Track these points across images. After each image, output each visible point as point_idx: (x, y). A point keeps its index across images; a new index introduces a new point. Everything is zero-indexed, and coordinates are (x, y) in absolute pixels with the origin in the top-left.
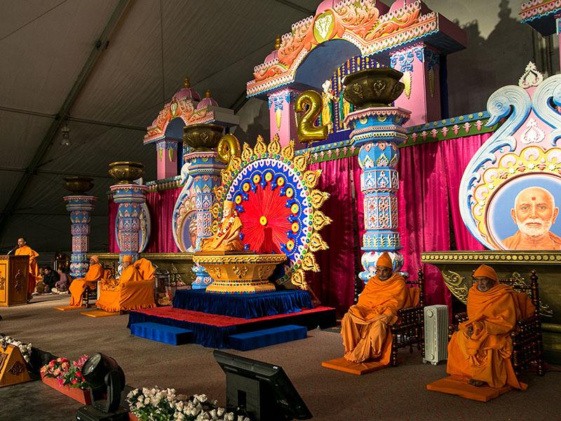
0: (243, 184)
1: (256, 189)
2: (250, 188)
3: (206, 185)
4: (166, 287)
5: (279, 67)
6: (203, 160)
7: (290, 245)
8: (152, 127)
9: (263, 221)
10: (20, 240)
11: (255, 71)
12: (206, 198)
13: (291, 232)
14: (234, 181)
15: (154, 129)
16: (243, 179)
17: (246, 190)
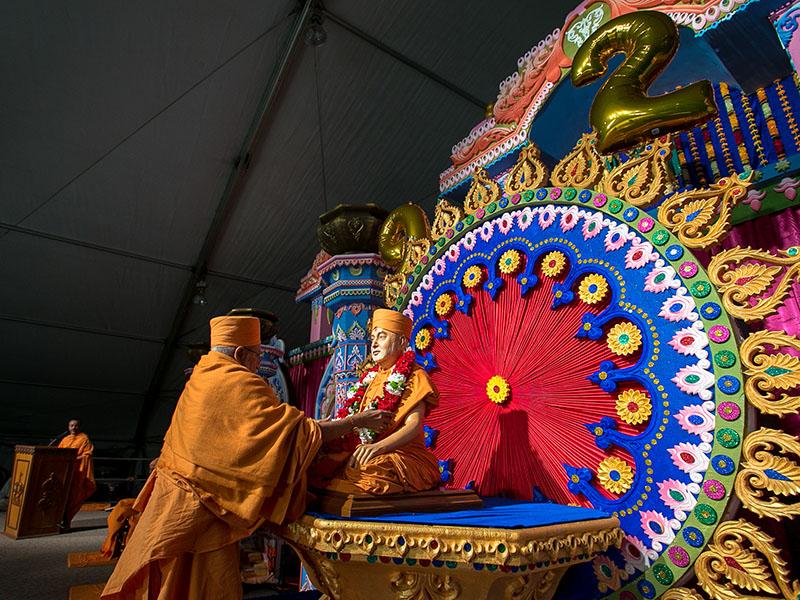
0: (436, 297)
1: (472, 304)
2: (454, 304)
3: (355, 323)
4: (266, 540)
5: (498, 129)
6: (353, 271)
7: (614, 474)
8: (306, 278)
9: (497, 389)
10: (72, 423)
11: (453, 152)
12: (355, 349)
13: (614, 424)
14: (414, 294)
15: (309, 279)
16: (435, 284)
17: (442, 311)
